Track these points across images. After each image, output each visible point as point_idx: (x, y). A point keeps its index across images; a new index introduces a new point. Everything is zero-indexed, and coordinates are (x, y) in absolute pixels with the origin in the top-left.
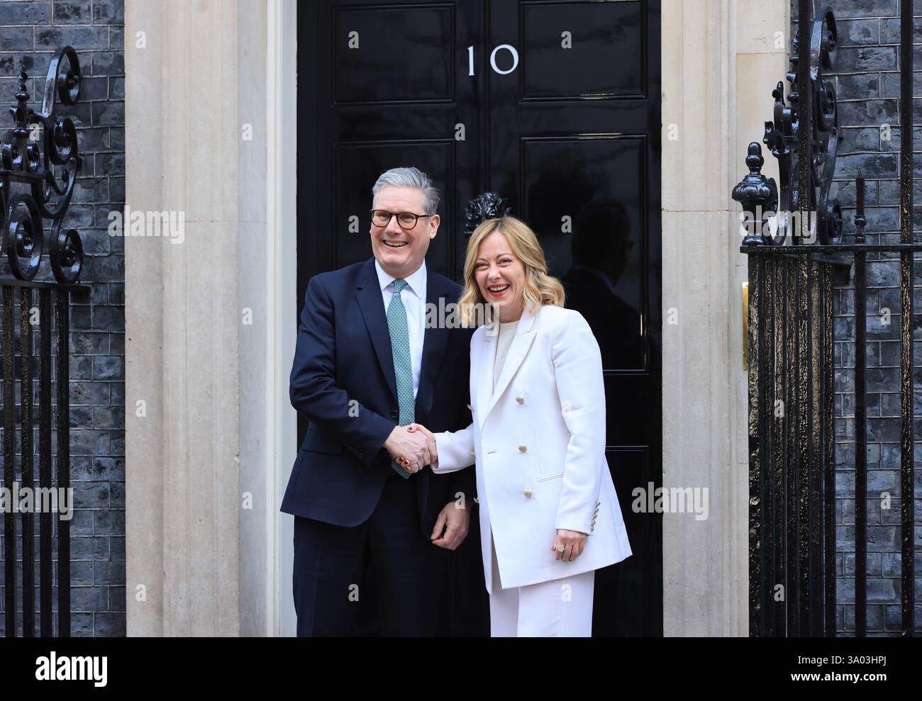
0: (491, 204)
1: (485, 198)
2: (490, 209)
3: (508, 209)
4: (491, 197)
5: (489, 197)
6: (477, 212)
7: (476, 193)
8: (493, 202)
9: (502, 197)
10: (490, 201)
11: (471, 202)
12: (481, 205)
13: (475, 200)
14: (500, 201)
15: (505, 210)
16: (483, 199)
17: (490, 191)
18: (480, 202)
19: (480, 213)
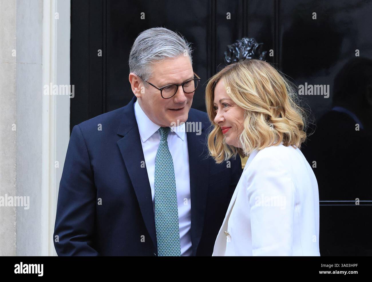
0: (249, 48)
1: (243, 43)
2: (247, 53)
3: (263, 53)
4: (248, 42)
5: (246, 42)
6: (235, 56)
7: (235, 39)
8: (250, 46)
9: (258, 42)
10: (247, 46)
11: (230, 47)
12: (239, 49)
13: (234, 45)
14: (257, 45)
15: (261, 53)
16: (241, 44)
17: (247, 36)
18: (238, 47)
19: (238, 57)
